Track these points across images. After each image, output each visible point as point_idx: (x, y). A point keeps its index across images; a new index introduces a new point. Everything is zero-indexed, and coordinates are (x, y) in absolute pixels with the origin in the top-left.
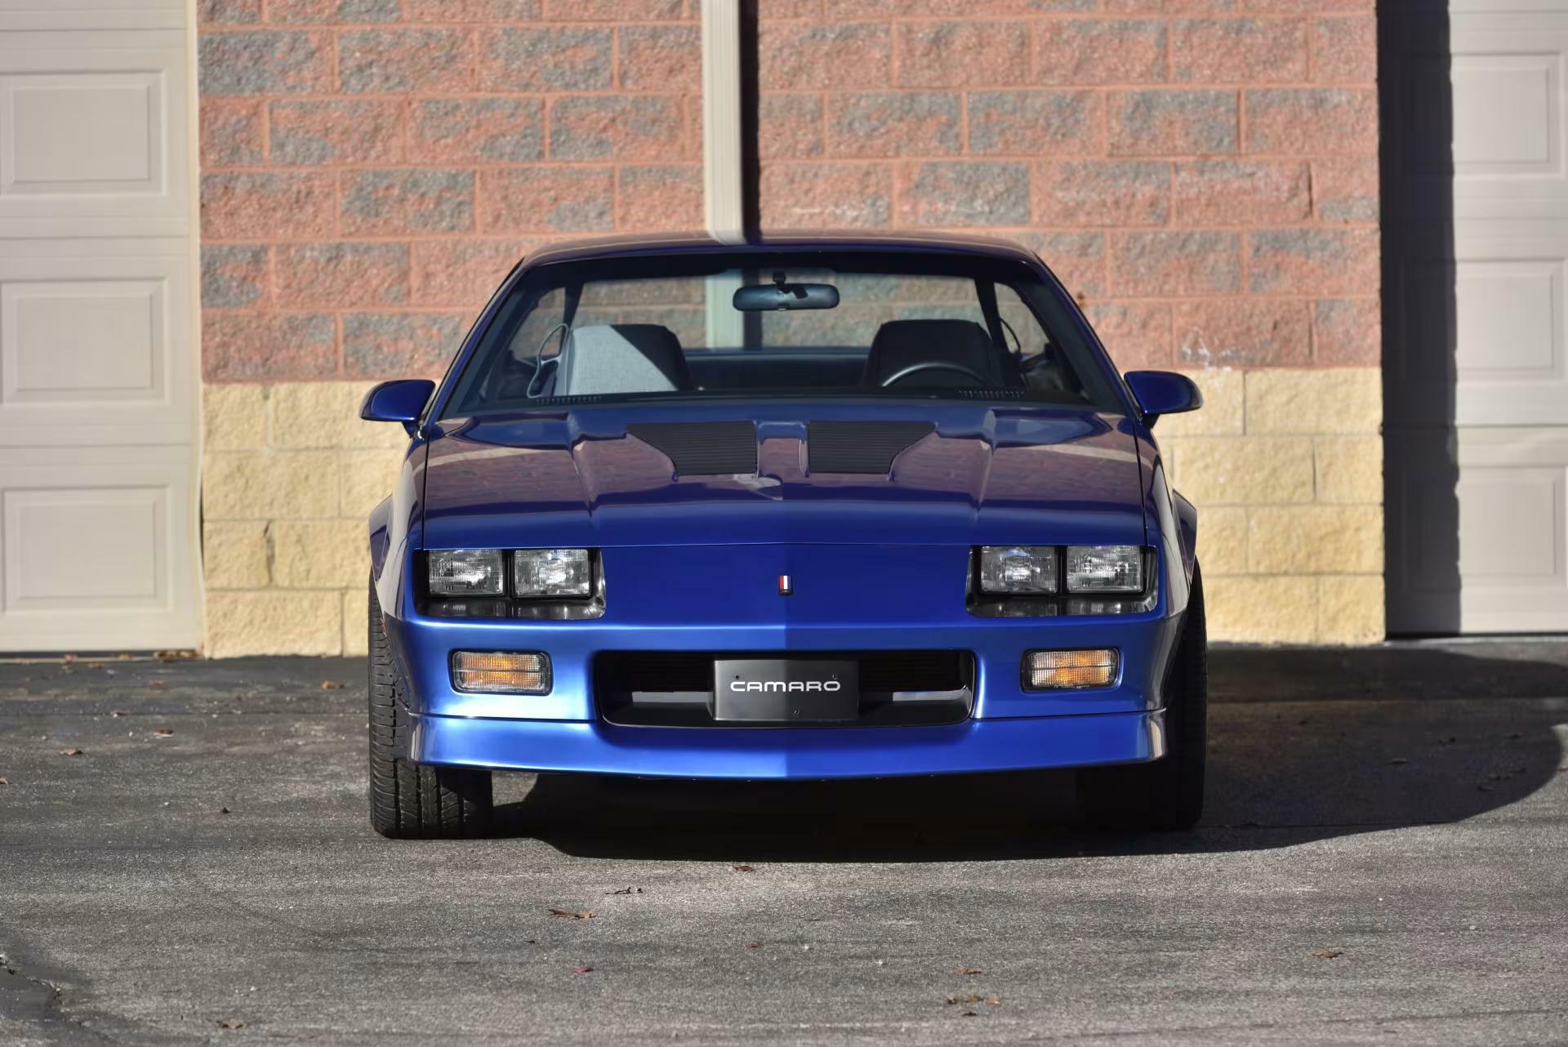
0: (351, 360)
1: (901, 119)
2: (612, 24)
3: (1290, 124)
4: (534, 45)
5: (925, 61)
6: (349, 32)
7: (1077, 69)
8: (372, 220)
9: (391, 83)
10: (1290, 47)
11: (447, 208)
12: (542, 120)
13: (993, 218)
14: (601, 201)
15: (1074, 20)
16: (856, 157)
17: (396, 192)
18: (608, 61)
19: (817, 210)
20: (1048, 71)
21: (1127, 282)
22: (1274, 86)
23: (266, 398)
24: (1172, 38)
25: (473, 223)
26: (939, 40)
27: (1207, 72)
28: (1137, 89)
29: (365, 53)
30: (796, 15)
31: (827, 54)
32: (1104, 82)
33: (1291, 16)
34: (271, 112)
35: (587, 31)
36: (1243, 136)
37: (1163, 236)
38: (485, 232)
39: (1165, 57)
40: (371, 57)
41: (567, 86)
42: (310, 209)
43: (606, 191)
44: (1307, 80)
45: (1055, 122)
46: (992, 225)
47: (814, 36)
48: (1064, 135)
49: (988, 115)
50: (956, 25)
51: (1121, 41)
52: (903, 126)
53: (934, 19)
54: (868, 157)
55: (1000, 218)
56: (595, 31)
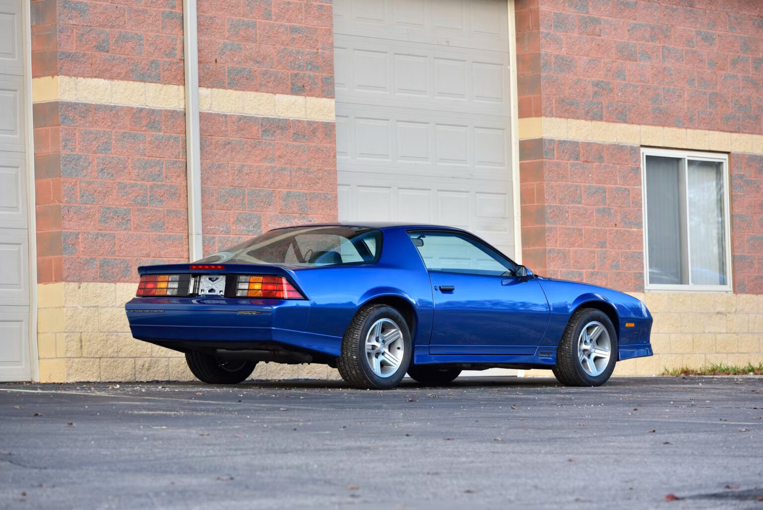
0: (101, 275)
1: (232, 197)
2: (163, 159)
3: (319, 205)
4: (145, 165)
5: (237, 177)
6: (99, 156)
7: (272, 182)
8: (106, 225)
9: (109, 176)
10: (319, 179)
11: (124, 221)
12: (147, 192)
14: (162, 221)
15: (271, 166)
16: (222, 209)
17: (111, 215)
18: (163, 172)
19: (214, 227)
20: (265, 183)
22: (315, 191)
23: (79, 288)
24: (293, 174)
25: (131, 227)
26: (240, 170)
27: (301, 186)
28: (286, 190)
29: (103, 164)
30: (207, 159)
32: (278, 188)
33: (319, 168)
34: (80, 184)
35: (157, 161)
36: (309, 208)
38: (134, 231)
39: (291, 180)
40: (104, 166)
41: (153, 180)
42: (90, 220)
43: (163, 218)
44: (322, 190)
45: (267, 200)
48: (269, 205)
49: (252, 197)
50: (244, 166)
51: (281, 174)
52: (233, 199)
53: (239, 163)
54: (225, 210)
55: (255, 233)
56: (159, 161)
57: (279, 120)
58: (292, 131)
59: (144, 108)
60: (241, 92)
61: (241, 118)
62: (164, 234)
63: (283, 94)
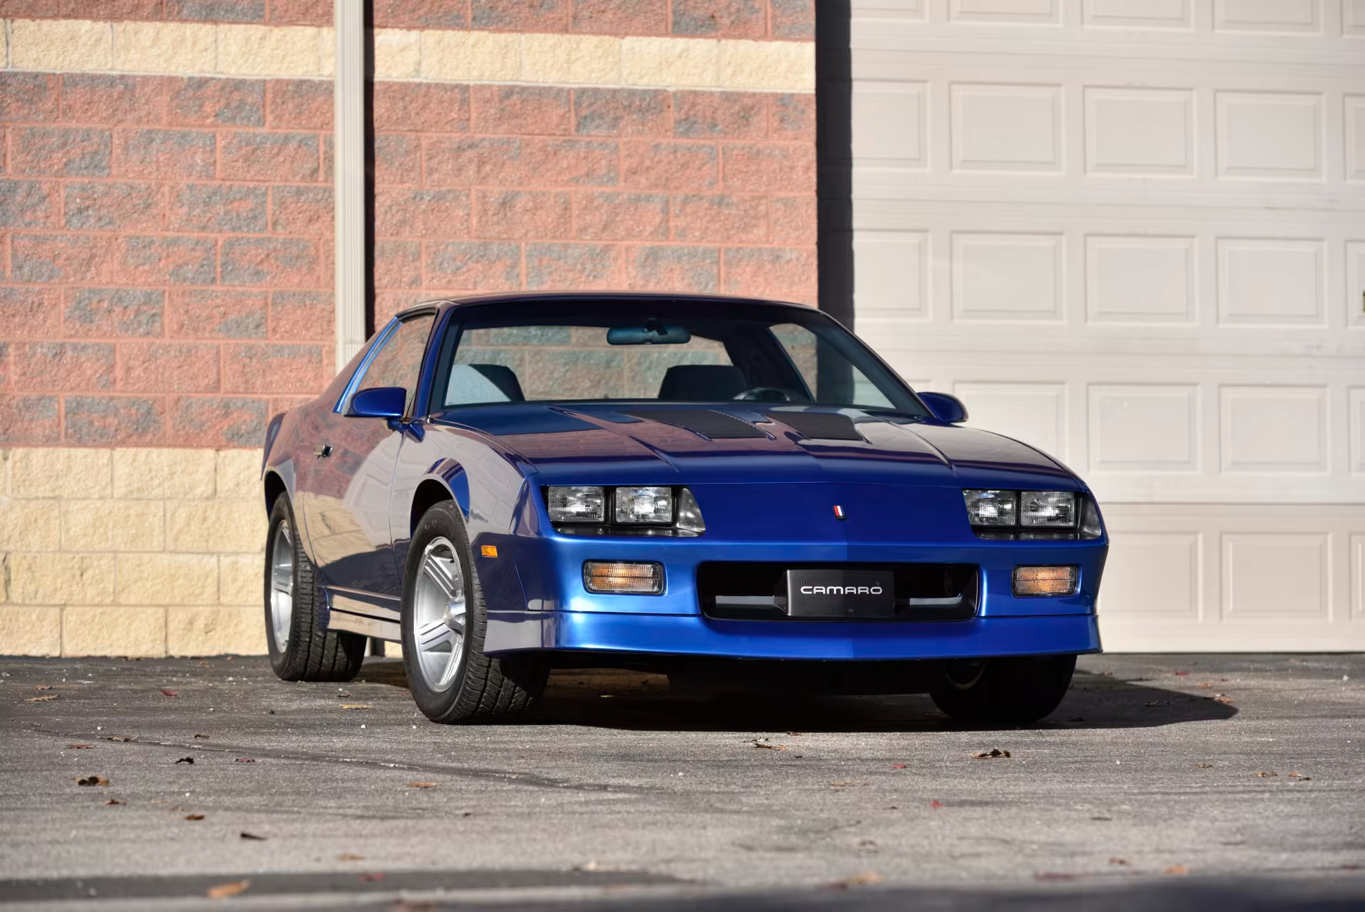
0: (70, 431)
1: (477, 262)
2: (267, 184)
3: (755, 274)
4: (210, 198)
5: (495, 219)
6: (72, 182)
7: (605, 228)
8: (88, 326)
9: (103, 223)
10: (756, 217)
11: (143, 318)
12: (215, 254)
13: (544, 338)
14: (257, 316)
15: (602, 193)
16: (444, 289)
17: (106, 304)
18: (264, 212)
20: (583, 230)
21: (640, 389)
22: (743, 245)
23: (6, 459)
24: (672, 209)
25: (163, 329)
26: (505, 204)
27: (697, 234)
28: (648, 244)
29: (83, 199)
30: (402, 182)
31: (424, 211)
32: (623, 239)
33: (757, 194)
34: (12, 241)
35: (248, 189)
36: (722, 281)
37: (665, 355)
38: (171, 337)
39: (668, 221)
40: (88, 203)
41: (234, 229)
42: (41, 316)
43: (261, 309)
44: (767, 241)
45: (589, 266)
46: (543, 344)
47: (415, 198)
48: (595, 277)
49: (540, 261)
50: (517, 193)
51: (636, 209)
52: (479, 266)
53: (503, 188)
54: (453, 289)
55: (548, 340)
56: (255, 188)
57: (632, 93)
58: (672, 115)
59: (212, 79)
60: (515, 36)
61: (509, 92)
62: (262, 343)
63: (649, 35)
